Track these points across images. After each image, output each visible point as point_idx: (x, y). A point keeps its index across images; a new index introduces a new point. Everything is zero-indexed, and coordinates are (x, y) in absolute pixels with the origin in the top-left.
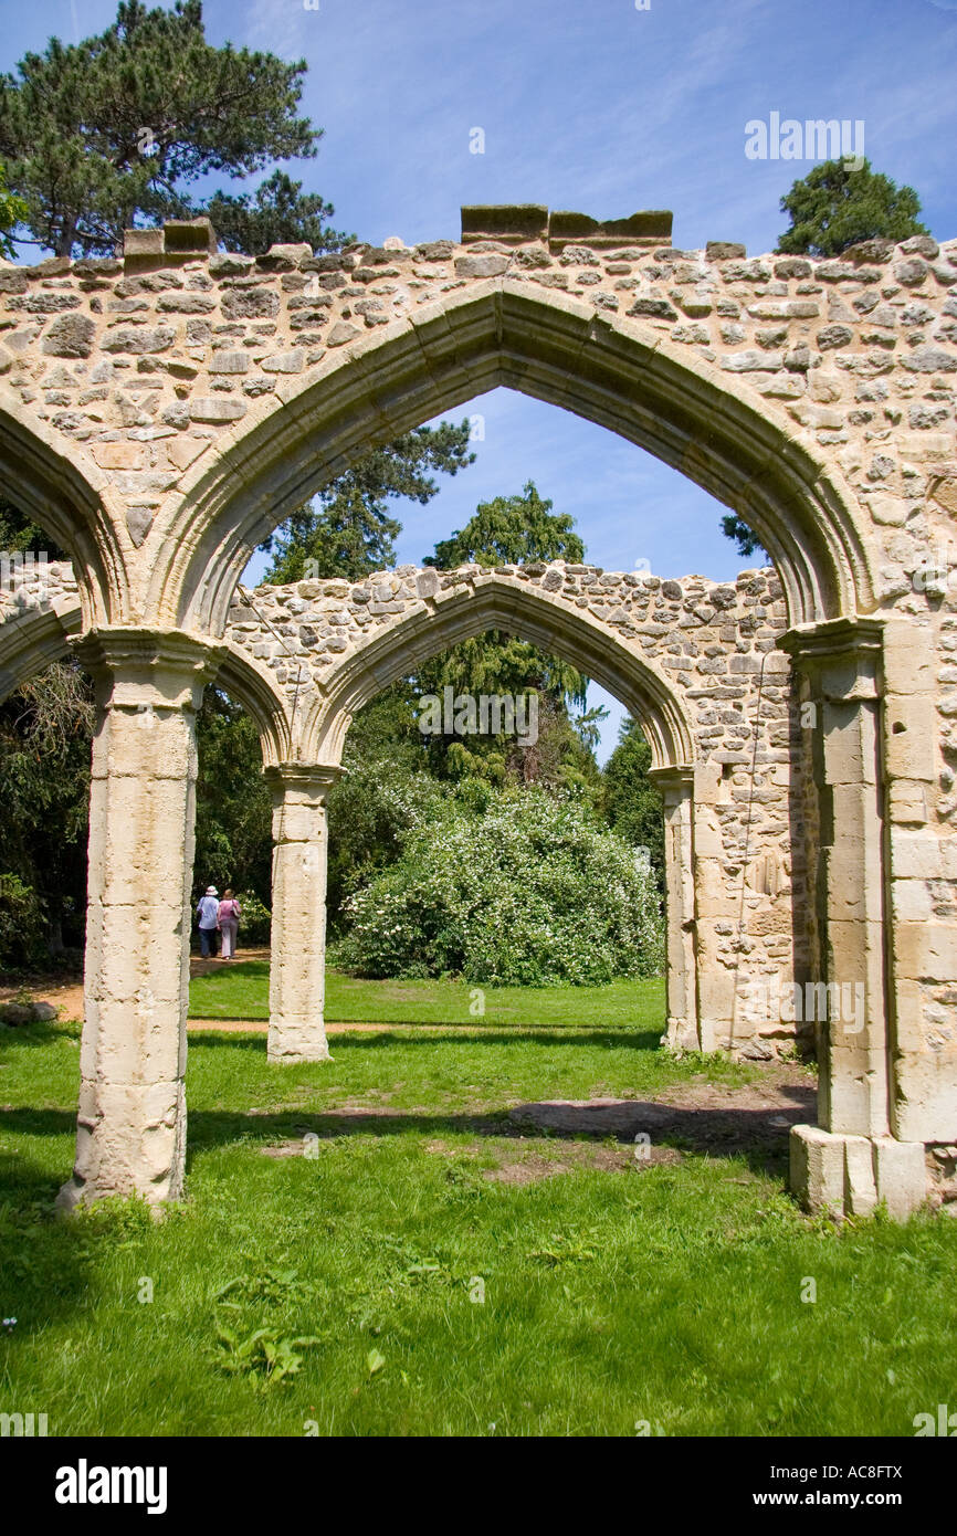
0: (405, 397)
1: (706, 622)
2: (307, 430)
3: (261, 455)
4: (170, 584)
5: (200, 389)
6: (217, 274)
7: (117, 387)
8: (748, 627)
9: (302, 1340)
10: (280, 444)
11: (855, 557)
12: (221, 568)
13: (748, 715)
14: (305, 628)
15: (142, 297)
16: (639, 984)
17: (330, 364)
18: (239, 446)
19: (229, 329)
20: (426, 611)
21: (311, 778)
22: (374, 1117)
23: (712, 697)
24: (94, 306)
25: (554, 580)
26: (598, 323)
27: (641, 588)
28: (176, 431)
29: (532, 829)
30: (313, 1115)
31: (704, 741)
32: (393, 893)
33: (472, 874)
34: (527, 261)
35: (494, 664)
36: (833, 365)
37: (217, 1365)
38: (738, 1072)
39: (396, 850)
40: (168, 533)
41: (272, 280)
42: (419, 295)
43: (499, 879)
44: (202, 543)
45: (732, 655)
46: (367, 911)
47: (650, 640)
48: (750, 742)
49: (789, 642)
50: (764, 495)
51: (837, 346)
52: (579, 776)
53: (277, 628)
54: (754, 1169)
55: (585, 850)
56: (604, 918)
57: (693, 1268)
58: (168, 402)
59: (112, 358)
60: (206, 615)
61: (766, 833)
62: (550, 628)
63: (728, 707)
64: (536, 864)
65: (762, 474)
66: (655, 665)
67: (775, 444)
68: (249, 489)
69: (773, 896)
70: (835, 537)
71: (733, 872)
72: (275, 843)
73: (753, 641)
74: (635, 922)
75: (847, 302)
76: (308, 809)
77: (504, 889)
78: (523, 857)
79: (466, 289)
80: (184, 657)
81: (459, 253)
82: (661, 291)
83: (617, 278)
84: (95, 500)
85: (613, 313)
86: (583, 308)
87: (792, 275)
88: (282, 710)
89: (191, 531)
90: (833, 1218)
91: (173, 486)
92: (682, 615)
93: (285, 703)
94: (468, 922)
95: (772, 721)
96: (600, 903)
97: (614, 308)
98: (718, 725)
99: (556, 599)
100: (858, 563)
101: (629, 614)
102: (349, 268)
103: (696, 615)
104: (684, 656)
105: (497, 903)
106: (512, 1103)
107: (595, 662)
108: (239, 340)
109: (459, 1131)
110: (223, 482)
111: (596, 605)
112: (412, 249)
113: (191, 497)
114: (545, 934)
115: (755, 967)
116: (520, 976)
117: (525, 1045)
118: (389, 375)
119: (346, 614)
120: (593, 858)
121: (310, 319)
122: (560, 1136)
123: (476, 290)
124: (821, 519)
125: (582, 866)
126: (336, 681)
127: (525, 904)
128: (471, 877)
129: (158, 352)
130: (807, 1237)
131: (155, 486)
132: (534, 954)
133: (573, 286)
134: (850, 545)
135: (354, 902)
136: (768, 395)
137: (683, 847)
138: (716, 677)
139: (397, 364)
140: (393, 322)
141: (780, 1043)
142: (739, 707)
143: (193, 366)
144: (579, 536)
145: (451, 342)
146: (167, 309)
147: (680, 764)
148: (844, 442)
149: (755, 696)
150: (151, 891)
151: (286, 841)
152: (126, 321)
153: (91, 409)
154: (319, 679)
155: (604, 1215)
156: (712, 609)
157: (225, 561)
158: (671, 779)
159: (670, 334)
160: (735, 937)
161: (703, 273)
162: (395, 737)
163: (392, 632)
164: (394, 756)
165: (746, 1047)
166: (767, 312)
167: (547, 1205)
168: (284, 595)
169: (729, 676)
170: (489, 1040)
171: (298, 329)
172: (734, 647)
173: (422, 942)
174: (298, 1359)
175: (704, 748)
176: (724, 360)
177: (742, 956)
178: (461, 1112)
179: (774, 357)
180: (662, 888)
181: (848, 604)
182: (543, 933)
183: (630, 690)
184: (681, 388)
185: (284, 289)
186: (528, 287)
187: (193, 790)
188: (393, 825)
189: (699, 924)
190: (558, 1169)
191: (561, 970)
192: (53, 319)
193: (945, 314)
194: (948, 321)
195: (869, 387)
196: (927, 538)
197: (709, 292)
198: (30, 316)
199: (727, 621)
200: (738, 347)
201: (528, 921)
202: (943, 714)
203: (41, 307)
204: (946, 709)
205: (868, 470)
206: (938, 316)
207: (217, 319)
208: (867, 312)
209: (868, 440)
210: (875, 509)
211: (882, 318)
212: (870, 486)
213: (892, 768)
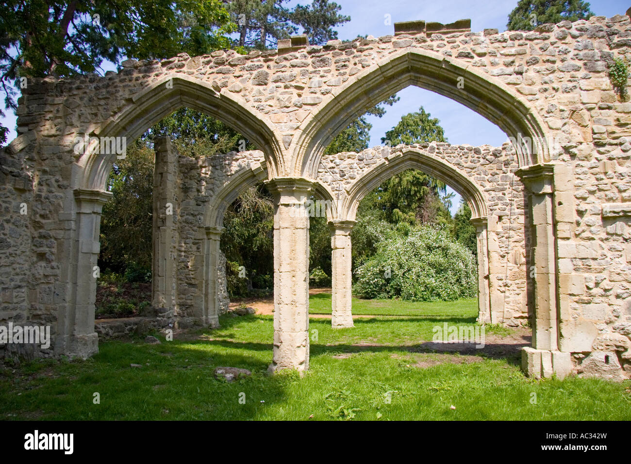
0: (377, 92)
1: (491, 163)
2: (343, 105)
4: (298, 161)
5: (306, 94)
6: (309, 53)
7: (277, 94)
8: (507, 164)
9: (355, 409)
10: (334, 111)
12: (315, 155)
13: (507, 198)
14: (341, 170)
15: (285, 63)
16: (469, 300)
17: (350, 82)
18: (320, 112)
19: (315, 72)
20: (385, 163)
21: (345, 225)
22: (371, 346)
23: (494, 191)
24: (268, 67)
25: (433, 149)
26: (444, 61)
27: (466, 150)
28: (298, 108)
29: (426, 241)
30: (349, 346)
31: (491, 208)
32: (373, 267)
33: (404, 259)
34: (418, 40)
35: (410, 178)
36: (532, 71)
37: (329, 415)
38: (505, 331)
39: (374, 251)
40: (297, 144)
41: (329, 54)
42: (380, 55)
43: (414, 260)
44: (308, 146)
45: (501, 175)
46: (364, 274)
47: (469, 170)
48: (509, 207)
49: (519, 173)
50: (508, 120)
51: (534, 64)
52: (444, 220)
53: (331, 171)
54: (509, 363)
55: (447, 249)
56: (455, 275)
57: (485, 392)
58: (295, 99)
59: (275, 85)
60: (311, 171)
61: (516, 242)
62: (432, 167)
63: (500, 194)
64: (428, 255)
65: (507, 112)
66: (471, 179)
67: (511, 101)
68: (324, 127)
69: (519, 265)
71: (503, 257)
72: (332, 250)
73: (509, 169)
74: (467, 276)
75: (537, 47)
76: (344, 237)
77: (416, 265)
78: (423, 252)
79: (397, 52)
80: (304, 187)
81: (394, 39)
82: (468, 48)
83: (451, 45)
84: (272, 134)
86: (439, 56)
87: (516, 39)
88: (333, 200)
89: (305, 143)
90: (536, 379)
91: (298, 128)
92: (482, 161)
93: (335, 198)
94: (402, 277)
95: (517, 199)
96: (453, 269)
97: (451, 56)
98: (496, 201)
99: (433, 156)
101: (461, 161)
102: (355, 48)
103: (487, 160)
104: (483, 176)
105: (414, 270)
106: (421, 342)
107: (448, 179)
108: (318, 76)
109: (402, 351)
110: (315, 125)
111: (448, 158)
112: (377, 39)
113: (304, 131)
114: (432, 282)
115: (511, 292)
116: (423, 298)
117: (425, 322)
118: (371, 84)
119: (355, 165)
120: (450, 252)
121: (342, 66)
122: (439, 353)
123: (401, 52)
124: (530, 128)
125: (446, 255)
126: (353, 189)
127: (424, 270)
129: (291, 81)
130: (526, 385)
131: (292, 128)
132: (428, 289)
133: (435, 48)
135: (359, 270)
136: (509, 84)
137: (484, 248)
138: (495, 183)
139: (374, 80)
140: (372, 66)
141: (522, 320)
142: (504, 194)
143: (303, 85)
144: (442, 127)
145: (393, 71)
146: (293, 66)
147: (482, 216)
148: (537, 99)
149: (510, 190)
150: (296, 267)
151: (336, 248)
152: (279, 71)
153: (269, 103)
154: (346, 189)
155: (454, 377)
156: (493, 157)
157: (316, 152)
158: (479, 222)
159: (471, 63)
160: (504, 281)
161: (483, 40)
162: (372, 207)
163: (373, 171)
164: (372, 214)
165: (508, 322)
166: (507, 53)
167: (435, 374)
168: (333, 159)
169: (500, 183)
170: (412, 320)
171: (339, 70)
172: (502, 172)
173: (385, 285)
174: (355, 414)
175: (491, 210)
176: (492, 72)
177: (507, 288)
178: (402, 345)
179: (510, 69)
180: (477, 263)
181: (540, 159)
182: (431, 281)
183: (463, 189)
185: (333, 56)
186: (419, 50)
187: (308, 232)
188: (373, 241)
189: (491, 276)
190: (438, 363)
191: (438, 295)
192: (255, 73)
193: (575, 49)
194: (576, 52)
195: (546, 78)
196: (570, 133)
197: (485, 47)
198: (247, 72)
199: (499, 162)
200: (497, 67)
201: (425, 277)
202: (576, 198)
203: (251, 69)
204: (578, 196)
205: (547, 109)
206: (572, 50)
207: (310, 69)
208: (545, 51)
209: (546, 98)
210: (550, 123)
211: (550, 52)
212: (548, 115)
213: (558, 218)
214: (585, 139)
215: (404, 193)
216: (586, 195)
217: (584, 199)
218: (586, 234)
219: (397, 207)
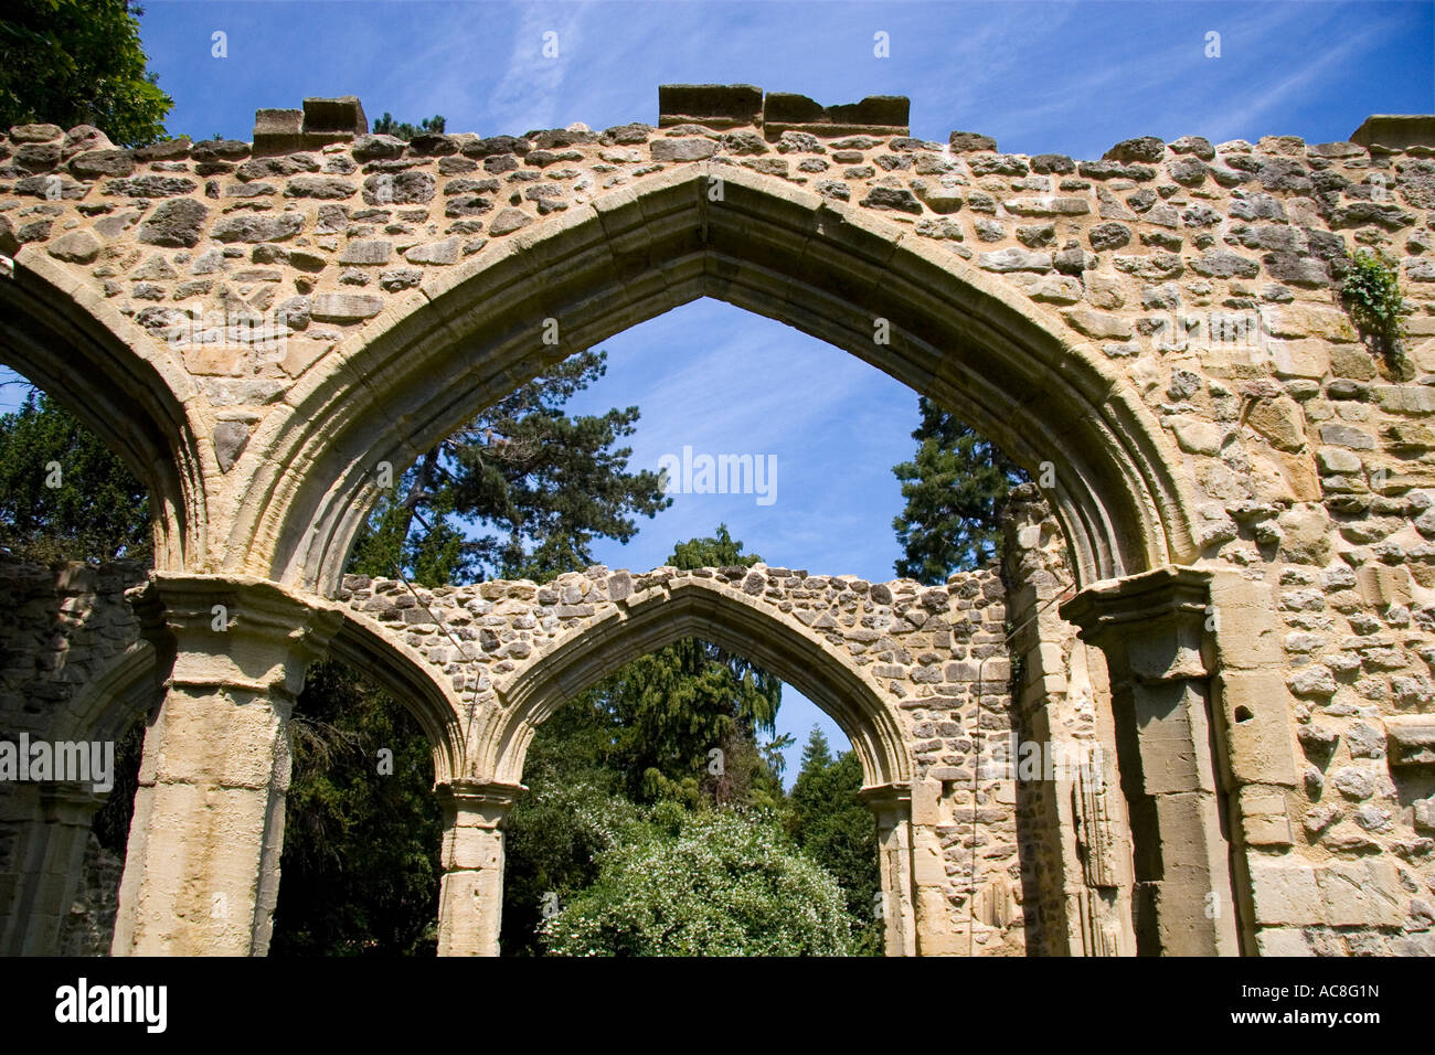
0: (587, 302)
1: (918, 628)
2: (460, 335)
3: (398, 364)
4: (265, 522)
5: (327, 283)
6: (361, 156)
7: (223, 279)
8: (963, 632)
10: (424, 352)
11: (1162, 493)
12: (339, 507)
13: (967, 727)
14: (487, 631)
15: (269, 181)
17: (491, 255)
18: (370, 349)
19: (370, 216)
20: (617, 615)
21: (486, 797)
23: (927, 707)
24: (211, 190)
25: (756, 583)
26: (826, 213)
27: (848, 591)
28: (292, 331)
29: (725, 851)
31: (921, 756)
32: (587, 916)
33: (667, 896)
34: (738, 145)
35: (690, 694)
36: (1111, 267)
39: (593, 871)
40: (268, 455)
41: (427, 163)
42: (606, 180)
43: (693, 902)
44: (313, 472)
45: (948, 663)
46: (562, 934)
47: (859, 646)
48: (970, 756)
50: (1038, 423)
51: (1114, 247)
52: (768, 799)
53: (455, 631)
55: (778, 872)
58: (286, 294)
59: (222, 247)
60: (313, 567)
61: (992, 857)
62: (751, 634)
63: (946, 718)
64: (730, 887)
65: (1032, 396)
66: (865, 673)
67: (1050, 355)
68: (381, 407)
69: (1004, 929)
70: (1134, 469)
71: (958, 902)
72: (444, 871)
73: (969, 647)
75: (1120, 199)
76: (482, 832)
77: (697, 911)
78: (716, 880)
79: (664, 173)
80: (276, 621)
81: (657, 136)
82: (903, 180)
83: (847, 167)
84: (178, 412)
85: (843, 202)
86: (810, 197)
87: (1053, 170)
88: (457, 720)
89: (300, 455)
91: (279, 397)
92: (893, 622)
93: (461, 712)
94: (662, 945)
95: (994, 733)
96: (792, 925)
97: (845, 197)
98: (936, 738)
99: (758, 602)
100: (1166, 500)
101: (836, 619)
102: (523, 153)
103: (908, 619)
104: (896, 664)
105: (691, 927)
107: (799, 670)
108: (382, 227)
110: (346, 395)
111: (801, 610)
112: (600, 133)
113: (302, 412)
118: (566, 272)
119: (531, 617)
120: (785, 880)
121: (471, 205)
123: (676, 175)
124: (1114, 449)
125: (774, 889)
126: (518, 689)
127: (718, 926)
128: (665, 900)
129: (280, 240)
131: (256, 396)
133: (793, 172)
134: (1155, 478)
136: (1038, 298)
137: (901, 876)
138: (931, 686)
139: (576, 259)
140: (573, 209)
142: (957, 718)
143: (322, 255)
145: (644, 236)
146: (298, 193)
147: (896, 781)
148: (1135, 354)
149: (974, 706)
151: (456, 868)
152: (246, 206)
153: (185, 305)
154: (499, 687)
156: (924, 614)
158: (886, 798)
159: (914, 227)
161: (949, 163)
162: (594, 761)
163: (581, 637)
164: (592, 780)
166: (1029, 207)
168: (465, 596)
169: (944, 684)
171: (454, 215)
172: (949, 654)
175: (921, 763)
176: (982, 257)
179: (1040, 256)
181: (1158, 554)
183: (839, 701)
184: (930, 291)
185: (441, 172)
186: (739, 173)
187: (282, 805)
188: (590, 847)
192: (158, 204)
193: (1233, 216)
194: (1237, 223)
195: (1158, 291)
196: (1248, 470)
197: (958, 183)
198: (130, 200)
199: (941, 626)
200: (997, 245)
201: (721, 945)
202: (1296, 694)
203: (145, 191)
204: (1300, 687)
205: (1168, 388)
206: (1225, 219)
207: (357, 204)
208: (1144, 211)
209: (1163, 352)
210: (1182, 433)
211: (1162, 217)
212: (1174, 407)
213: (1241, 768)
214: (1299, 492)
215: (673, 728)
216: (1329, 685)
217: (1323, 698)
218: (1345, 832)
219: (656, 764)
